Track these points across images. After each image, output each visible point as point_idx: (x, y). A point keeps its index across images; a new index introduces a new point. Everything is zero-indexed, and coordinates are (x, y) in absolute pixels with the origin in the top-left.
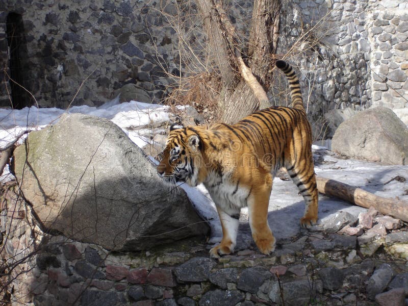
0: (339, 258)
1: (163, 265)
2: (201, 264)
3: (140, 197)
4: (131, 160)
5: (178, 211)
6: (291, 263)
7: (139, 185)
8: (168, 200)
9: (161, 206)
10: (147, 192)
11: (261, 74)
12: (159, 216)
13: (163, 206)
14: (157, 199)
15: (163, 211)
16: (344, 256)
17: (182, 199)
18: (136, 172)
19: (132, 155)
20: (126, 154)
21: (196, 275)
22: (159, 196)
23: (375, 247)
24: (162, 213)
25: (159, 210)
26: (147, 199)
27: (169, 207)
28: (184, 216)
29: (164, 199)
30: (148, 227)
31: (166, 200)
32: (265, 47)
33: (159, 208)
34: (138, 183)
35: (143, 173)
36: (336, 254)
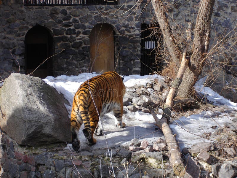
0: (117, 161)
1: (35, 154)
2: (44, 155)
3: (27, 118)
4: (29, 99)
5: (47, 128)
6: (87, 160)
7: (28, 112)
8: (42, 121)
9: (36, 124)
10: (31, 116)
11: (195, 64)
12: (34, 128)
13: (38, 124)
14: (36, 120)
15: (37, 127)
16: (120, 161)
17: (50, 122)
18: (29, 105)
19: (30, 97)
20: (27, 95)
21: (42, 161)
23: (137, 158)
24: (36, 127)
26: (30, 119)
27: (41, 124)
28: (50, 130)
29: (39, 121)
30: (29, 134)
31: (40, 121)
33: (35, 125)
34: (27, 111)
35: (33, 106)
36: (116, 159)
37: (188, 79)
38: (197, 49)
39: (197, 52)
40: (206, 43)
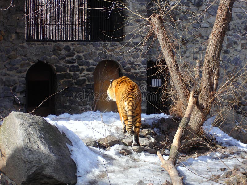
3: (27, 158)
4: (29, 139)
5: (48, 169)
7: (28, 152)
8: (43, 162)
10: (32, 156)
11: (203, 103)
12: (35, 169)
13: (38, 165)
15: (38, 167)
17: (52, 163)
18: (30, 145)
19: (31, 136)
20: (28, 135)
22: (37, 159)
25: (35, 167)
26: (31, 160)
27: (42, 165)
28: (51, 172)
29: (40, 161)
30: (29, 175)
32: (206, 87)
33: (35, 165)
35: (33, 146)
37: (196, 119)
38: (205, 87)
39: (205, 90)
40: (215, 82)
